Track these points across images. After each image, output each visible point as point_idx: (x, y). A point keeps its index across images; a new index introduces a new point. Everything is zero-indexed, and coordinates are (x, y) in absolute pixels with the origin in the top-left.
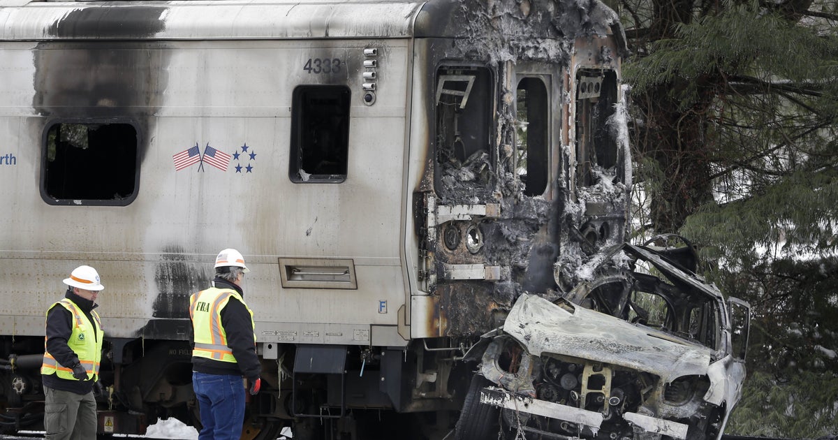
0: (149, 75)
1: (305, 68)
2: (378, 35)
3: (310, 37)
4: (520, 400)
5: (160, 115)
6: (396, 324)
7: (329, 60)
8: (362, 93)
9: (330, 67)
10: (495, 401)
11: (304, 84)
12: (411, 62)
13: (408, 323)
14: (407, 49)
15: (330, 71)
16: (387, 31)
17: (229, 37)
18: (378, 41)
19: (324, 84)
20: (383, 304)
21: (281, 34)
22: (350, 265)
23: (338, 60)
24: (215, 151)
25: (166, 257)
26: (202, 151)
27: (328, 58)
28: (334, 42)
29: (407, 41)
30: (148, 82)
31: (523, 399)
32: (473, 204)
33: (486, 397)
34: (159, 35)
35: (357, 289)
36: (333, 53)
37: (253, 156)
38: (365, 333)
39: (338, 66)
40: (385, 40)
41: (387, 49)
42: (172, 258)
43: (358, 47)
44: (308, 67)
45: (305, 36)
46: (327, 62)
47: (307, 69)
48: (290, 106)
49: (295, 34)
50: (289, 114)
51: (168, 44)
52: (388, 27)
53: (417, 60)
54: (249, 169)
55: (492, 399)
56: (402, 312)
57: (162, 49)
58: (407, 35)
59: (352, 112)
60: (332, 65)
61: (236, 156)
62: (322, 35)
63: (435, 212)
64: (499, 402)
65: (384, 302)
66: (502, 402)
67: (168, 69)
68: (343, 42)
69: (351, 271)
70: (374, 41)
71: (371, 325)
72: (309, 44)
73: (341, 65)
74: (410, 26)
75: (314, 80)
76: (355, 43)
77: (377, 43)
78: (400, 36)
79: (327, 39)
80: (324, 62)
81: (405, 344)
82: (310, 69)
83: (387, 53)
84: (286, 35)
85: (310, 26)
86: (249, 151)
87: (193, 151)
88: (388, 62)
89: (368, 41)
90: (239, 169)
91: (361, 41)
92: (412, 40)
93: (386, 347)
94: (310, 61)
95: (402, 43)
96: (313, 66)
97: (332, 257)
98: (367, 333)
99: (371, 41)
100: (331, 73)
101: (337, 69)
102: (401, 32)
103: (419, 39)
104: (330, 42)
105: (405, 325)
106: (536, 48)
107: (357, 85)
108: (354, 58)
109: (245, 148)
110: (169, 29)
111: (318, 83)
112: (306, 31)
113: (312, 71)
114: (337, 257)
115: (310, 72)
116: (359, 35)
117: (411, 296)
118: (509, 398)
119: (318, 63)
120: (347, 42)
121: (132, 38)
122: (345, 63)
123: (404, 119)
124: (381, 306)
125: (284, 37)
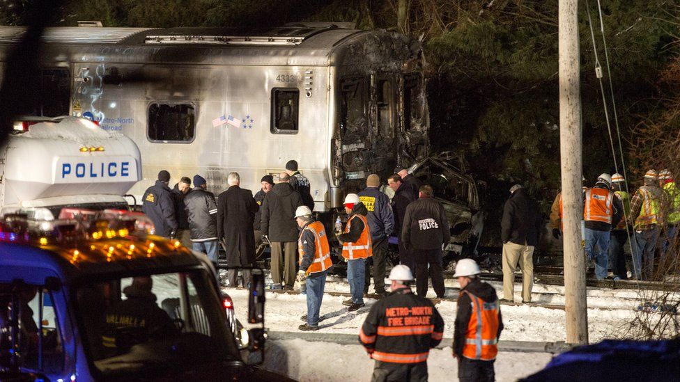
2: (313, 64)
3: (279, 65)
6: (324, 201)
8: (305, 92)
11: (277, 87)
12: (329, 78)
14: (326, 71)
16: (317, 63)
19: (286, 87)
23: (293, 76)
24: (233, 118)
25: (210, 168)
26: (227, 118)
27: (288, 75)
28: (291, 67)
29: (326, 67)
30: (199, 85)
32: (358, 143)
36: (290, 72)
37: (252, 121)
40: (316, 67)
41: (317, 71)
42: (213, 169)
43: (302, 70)
44: (278, 78)
45: (277, 65)
46: (287, 77)
48: (270, 97)
50: (270, 101)
51: (208, 66)
52: (317, 61)
53: (331, 76)
54: (250, 127)
56: (326, 195)
57: (206, 69)
58: (326, 65)
59: (301, 101)
60: (290, 78)
61: (244, 120)
62: (285, 64)
63: (341, 148)
65: (318, 191)
68: (295, 68)
72: (278, 68)
73: (294, 78)
74: (328, 60)
75: (281, 85)
76: (301, 68)
77: (312, 68)
78: (323, 65)
79: (287, 65)
81: (328, 210)
82: (279, 80)
83: (317, 73)
85: (279, 60)
86: (250, 118)
87: (223, 117)
88: (317, 77)
89: (307, 67)
90: (245, 127)
91: (304, 67)
92: (329, 67)
93: (319, 212)
94: (279, 76)
95: (324, 68)
96: (281, 78)
99: (309, 67)
100: (290, 82)
101: (292, 80)
102: (323, 63)
103: (332, 66)
104: (289, 67)
105: (328, 201)
106: (386, 66)
107: (302, 88)
108: (301, 75)
109: (248, 117)
111: (283, 87)
116: (303, 64)
117: (331, 188)
119: (283, 77)
120: (297, 67)
122: (296, 77)
123: (326, 104)
124: (316, 193)
125: (267, 65)
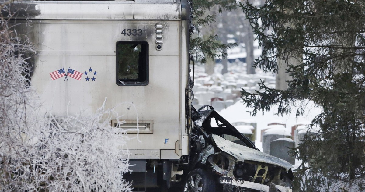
0: (33, 36)
1: (122, 33)
2: (162, 18)
3: (124, 19)
4: (239, 181)
5: (41, 54)
6: (174, 149)
7: (136, 30)
8: (155, 45)
9: (136, 33)
10: (228, 182)
11: (122, 40)
12: (181, 31)
13: (181, 148)
14: (178, 25)
15: (136, 34)
16: (167, 17)
17: (79, 19)
18: (162, 21)
19: (133, 40)
20: (167, 140)
21: (108, 17)
22: (151, 123)
23: (140, 29)
24: (74, 71)
26: (66, 71)
27: (136, 29)
28: (138, 22)
29: (178, 21)
30: (33, 39)
31: (240, 181)
33: (223, 180)
34: (37, 17)
35: (153, 133)
36: (138, 27)
37: (95, 73)
38: (157, 153)
39: (141, 32)
40: (166, 21)
41: (168, 25)
42: (52, 121)
43: (151, 24)
44: (124, 32)
45: (122, 19)
46: (135, 31)
47: (123, 34)
48: (115, 51)
49: (116, 17)
50: (115, 54)
51: (43, 21)
52: (167, 15)
53: (184, 30)
54: (93, 79)
55: (226, 181)
56: (177, 143)
57: (40, 23)
58: (178, 19)
59: (150, 53)
60: (137, 32)
61: (86, 73)
62: (132, 18)
64: (230, 182)
65: (168, 139)
66: (231, 182)
67: (44, 33)
68: (143, 22)
69: (151, 126)
70: (160, 21)
71: (160, 150)
72: (124, 22)
73: (142, 32)
74: (179, 15)
75: (127, 38)
76: (150, 22)
77: (162, 22)
78: (174, 19)
79: (134, 20)
80: (133, 31)
81: (179, 158)
83: (167, 27)
84: (111, 18)
85: (124, 14)
86: (93, 71)
87: (61, 71)
88: (168, 31)
89: (156, 21)
90: (87, 79)
91: (153, 21)
92: (181, 21)
93: (168, 159)
94: (125, 30)
95: (176, 22)
96: (126, 32)
97: (142, 119)
98: (159, 153)
99: (158, 21)
100: (137, 36)
101: (140, 34)
102: (175, 18)
103: (184, 21)
104: (136, 21)
105: (179, 149)
107: (151, 41)
108: (149, 29)
109: (90, 70)
110: (43, 14)
111: (130, 40)
112: (122, 16)
113: (126, 35)
114: (144, 119)
115: (125, 35)
116: (151, 19)
117: (182, 136)
118: (234, 181)
119: (129, 31)
120: (145, 21)
121: (22, 18)
122: (144, 31)
123: (179, 56)
124: (166, 141)
125: (110, 19)
